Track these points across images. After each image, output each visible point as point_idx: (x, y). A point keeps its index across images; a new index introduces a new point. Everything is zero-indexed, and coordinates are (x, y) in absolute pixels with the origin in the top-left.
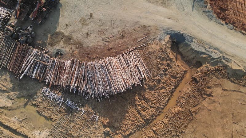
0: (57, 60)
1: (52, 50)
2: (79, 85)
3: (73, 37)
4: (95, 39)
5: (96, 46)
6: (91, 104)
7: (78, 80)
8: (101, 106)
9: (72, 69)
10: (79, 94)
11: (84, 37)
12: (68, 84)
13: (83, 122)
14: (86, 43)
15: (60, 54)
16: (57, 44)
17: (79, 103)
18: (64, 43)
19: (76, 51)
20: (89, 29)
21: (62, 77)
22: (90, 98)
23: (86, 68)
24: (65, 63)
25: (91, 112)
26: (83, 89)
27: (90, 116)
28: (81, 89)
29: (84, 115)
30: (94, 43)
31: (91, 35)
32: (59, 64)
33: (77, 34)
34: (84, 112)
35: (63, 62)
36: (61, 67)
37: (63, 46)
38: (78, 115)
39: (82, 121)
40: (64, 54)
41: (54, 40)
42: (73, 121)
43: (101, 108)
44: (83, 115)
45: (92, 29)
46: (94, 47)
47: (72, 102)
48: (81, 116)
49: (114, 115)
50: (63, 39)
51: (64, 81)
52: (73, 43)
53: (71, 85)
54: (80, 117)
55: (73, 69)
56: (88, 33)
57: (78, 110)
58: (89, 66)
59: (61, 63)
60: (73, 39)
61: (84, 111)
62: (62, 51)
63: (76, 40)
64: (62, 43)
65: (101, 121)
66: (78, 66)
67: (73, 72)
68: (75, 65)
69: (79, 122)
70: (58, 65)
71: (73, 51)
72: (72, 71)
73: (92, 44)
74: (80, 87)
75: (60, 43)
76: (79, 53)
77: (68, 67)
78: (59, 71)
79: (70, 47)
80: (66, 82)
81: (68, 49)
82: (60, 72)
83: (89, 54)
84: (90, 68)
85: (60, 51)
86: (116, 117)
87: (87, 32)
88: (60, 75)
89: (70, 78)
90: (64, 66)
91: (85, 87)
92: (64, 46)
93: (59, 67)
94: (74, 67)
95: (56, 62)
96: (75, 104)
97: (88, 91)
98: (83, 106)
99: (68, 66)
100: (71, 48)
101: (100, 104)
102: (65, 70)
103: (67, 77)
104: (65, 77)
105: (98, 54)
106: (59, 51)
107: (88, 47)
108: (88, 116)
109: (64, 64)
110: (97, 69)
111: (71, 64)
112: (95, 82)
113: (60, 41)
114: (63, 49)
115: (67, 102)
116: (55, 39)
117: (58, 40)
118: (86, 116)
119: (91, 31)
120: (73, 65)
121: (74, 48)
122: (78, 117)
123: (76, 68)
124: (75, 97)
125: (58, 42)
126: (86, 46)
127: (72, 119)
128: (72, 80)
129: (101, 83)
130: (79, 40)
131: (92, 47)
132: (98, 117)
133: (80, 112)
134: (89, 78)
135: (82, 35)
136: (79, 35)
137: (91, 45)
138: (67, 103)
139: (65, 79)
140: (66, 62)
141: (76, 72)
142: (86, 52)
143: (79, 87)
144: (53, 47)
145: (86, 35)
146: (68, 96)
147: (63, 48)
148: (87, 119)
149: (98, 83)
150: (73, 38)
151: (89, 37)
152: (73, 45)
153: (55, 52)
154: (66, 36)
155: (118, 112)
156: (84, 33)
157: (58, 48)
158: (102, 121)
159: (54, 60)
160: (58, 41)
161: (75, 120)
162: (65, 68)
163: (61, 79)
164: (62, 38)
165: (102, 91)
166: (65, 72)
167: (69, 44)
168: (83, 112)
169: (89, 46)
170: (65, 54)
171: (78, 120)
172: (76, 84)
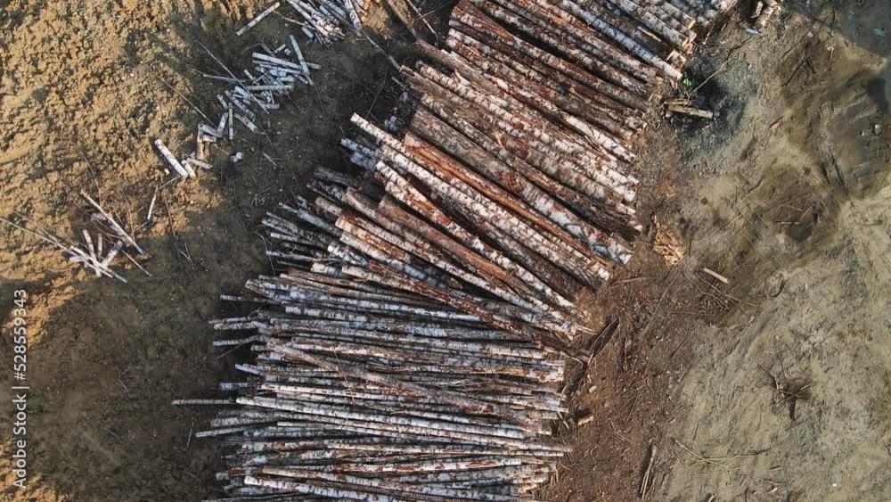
0: (660, 73)
1: (753, 60)
2: (391, 208)
3: (810, 267)
4: (735, 443)
5: (671, 428)
6: (216, 245)
7: (436, 215)
8: (181, 314)
9: (543, 190)
10: (323, 172)
11: (779, 357)
12: (420, 114)
13: (100, 135)
14: (721, 357)
15: (702, 113)
16: (788, 113)
17: (255, 145)
18: (785, 174)
19: (688, 253)
20: (830, 419)
21: (505, 78)
22: (263, 253)
23: (518, 322)
24: (614, 135)
25: (150, 224)
26: (348, 227)
27: (130, 206)
28: (350, 211)
29: (152, 159)
30: (707, 421)
31: (778, 423)
32: (617, 85)
33: (827, 309)
34: (172, 170)
35: (631, 121)
36: (586, 89)
37: (762, 159)
38: (163, 110)
39: (107, 128)
40: (693, 144)
41: (834, 97)
42: (131, 56)
43: (163, 312)
44: (157, 151)
45: (827, 441)
46: (671, 409)
47: (276, 98)
48: (151, 132)
49: (77, 398)
50: (816, 179)
51: (462, 85)
52: (762, 248)
53: (411, 140)
54: (147, 124)
55: (544, 204)
56: (806, 396)
57: (205, 128)
58: (526, 364)
59: (620, 106)
60: (789, 258)
61: (185, 170)
62: (720, 142)
63: (774, 282)
64: (786, 153)
65: (58, 282)
66: (555, 257)
67: (517, 195)
68: (577, 230)
69: (111, 98)
70: (616, 75)
71: (687, 229)
72: (528, 190)
73: (701, 407)
74: (372, 213)
75: (791, 140)
76: (660, 274)
77: (574, 157)
78: (561, 65)
79: (731, 214)
80: (451, 108)
81: (719, 189)
82: (549, 72)
83: (627, 356)
84: (502, 361)
85: (725, 126)
86: (61, 405)
87: (816, 391)
88: (529, 61)
89: (476, 155)
90: (591, 122)
91: (358, 252)
92: (752, 164)
93: (596, 73)
94: (562, 217)
95: (645, 63)
96: (259, 118)
97: (317, 267)
98: (223, 175)
99: (589, 160)
100: (719, 222)
101: (197, 312)
102: (557, 122)
103: (484, 126)
104: (496, 104)
105: (600, 427)
106: (723, 113)
107: (688, 360)
108: (130, 191)
109: (606, 122)
110: (472, 435)
111: (600, 202)
112: (364, 360)
113: (808, 142)
114: (728, 154)
115: (292, 58)
116: (837, 111)
117: (823, 129)
118: (133, 170)
119: (817, 427)
120: (581, 216)
121: (716, 241)
122: (151, 107)
123: (541, 229)
124: (312, 135)
125: (799, 130)
126: (699, 349)
127: (148, 55)
128: (447, 164)
129: (345, 420)
130: (768, 306)
131: (678, 396)
132: (101, 267)
133: (182, 137)
134: (424, 321)
135: (805, 346)
136: (804, 318)
137: (695, 393)
138: (281, 55)
139: (480, 98)
140: (620, 150)
141: (507, 222)
142: (650, 336)
143: (374, 202)
144: (780, 71)
145: (794, 372)
146: (340, 76)
147: (745, 156)
148: (106, 175)
149: (348, 392)
150: (802, 259)
151: (766, 394)
152: (738, 241)
153: (733, 82)
154: (835, 208)
155: (90, 438)
156: (815, 365)
157: (756, 109)
158: (62, 288)
159: (674, 54)
160: (812, 128)
161: (134, 80)
162: (572, 120)
163: (492, 58)
164: (833, 174)
165: (272, 395)
166: (545, 114)
167: (756, 217)
168: (174, 162)
169: (694, 375)
170: (689, 156)
171: (130, 104)
172: (399, 188)
